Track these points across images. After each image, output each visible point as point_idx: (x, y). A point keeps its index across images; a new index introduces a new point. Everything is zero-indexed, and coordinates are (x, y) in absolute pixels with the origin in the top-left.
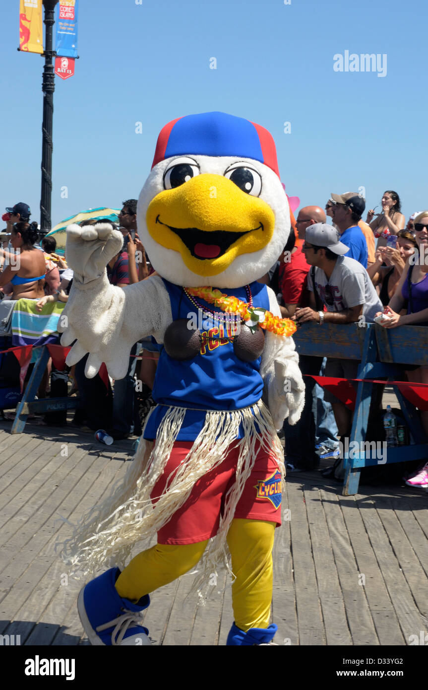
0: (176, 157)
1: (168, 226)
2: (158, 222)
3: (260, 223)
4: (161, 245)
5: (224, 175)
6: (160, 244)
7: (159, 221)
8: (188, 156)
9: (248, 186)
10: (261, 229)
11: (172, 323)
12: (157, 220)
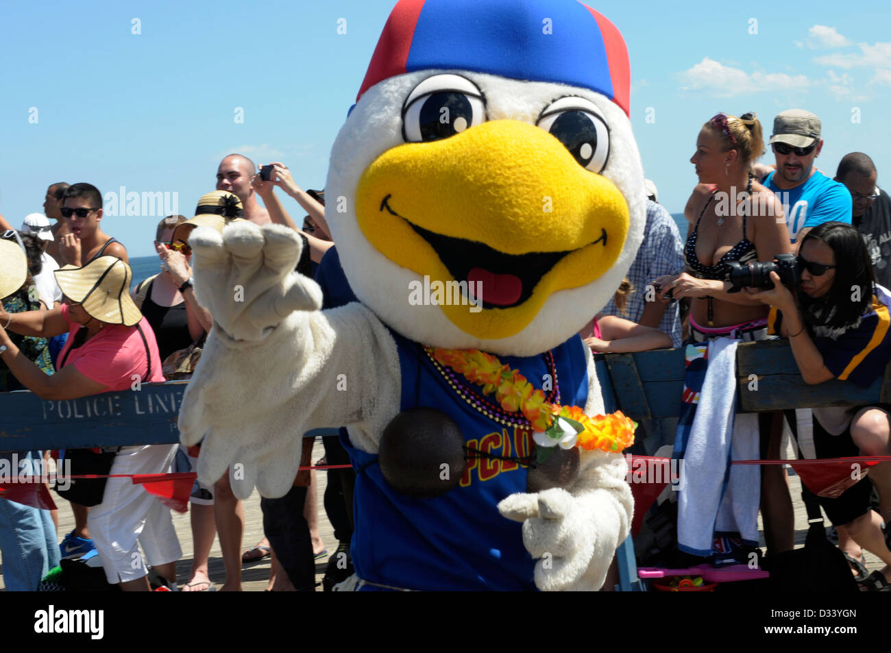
0: (432, 71)
1: (410, 224)
2: (385, 210)
3: (604, 231)
4: (387, 257)
5: (537, 123)
6: (382, 253)
7: (388, 208)
8: (460, 72)
9: (586, 150)
10: (601, 242)
11: (399, 415)
12: (384, 204)
